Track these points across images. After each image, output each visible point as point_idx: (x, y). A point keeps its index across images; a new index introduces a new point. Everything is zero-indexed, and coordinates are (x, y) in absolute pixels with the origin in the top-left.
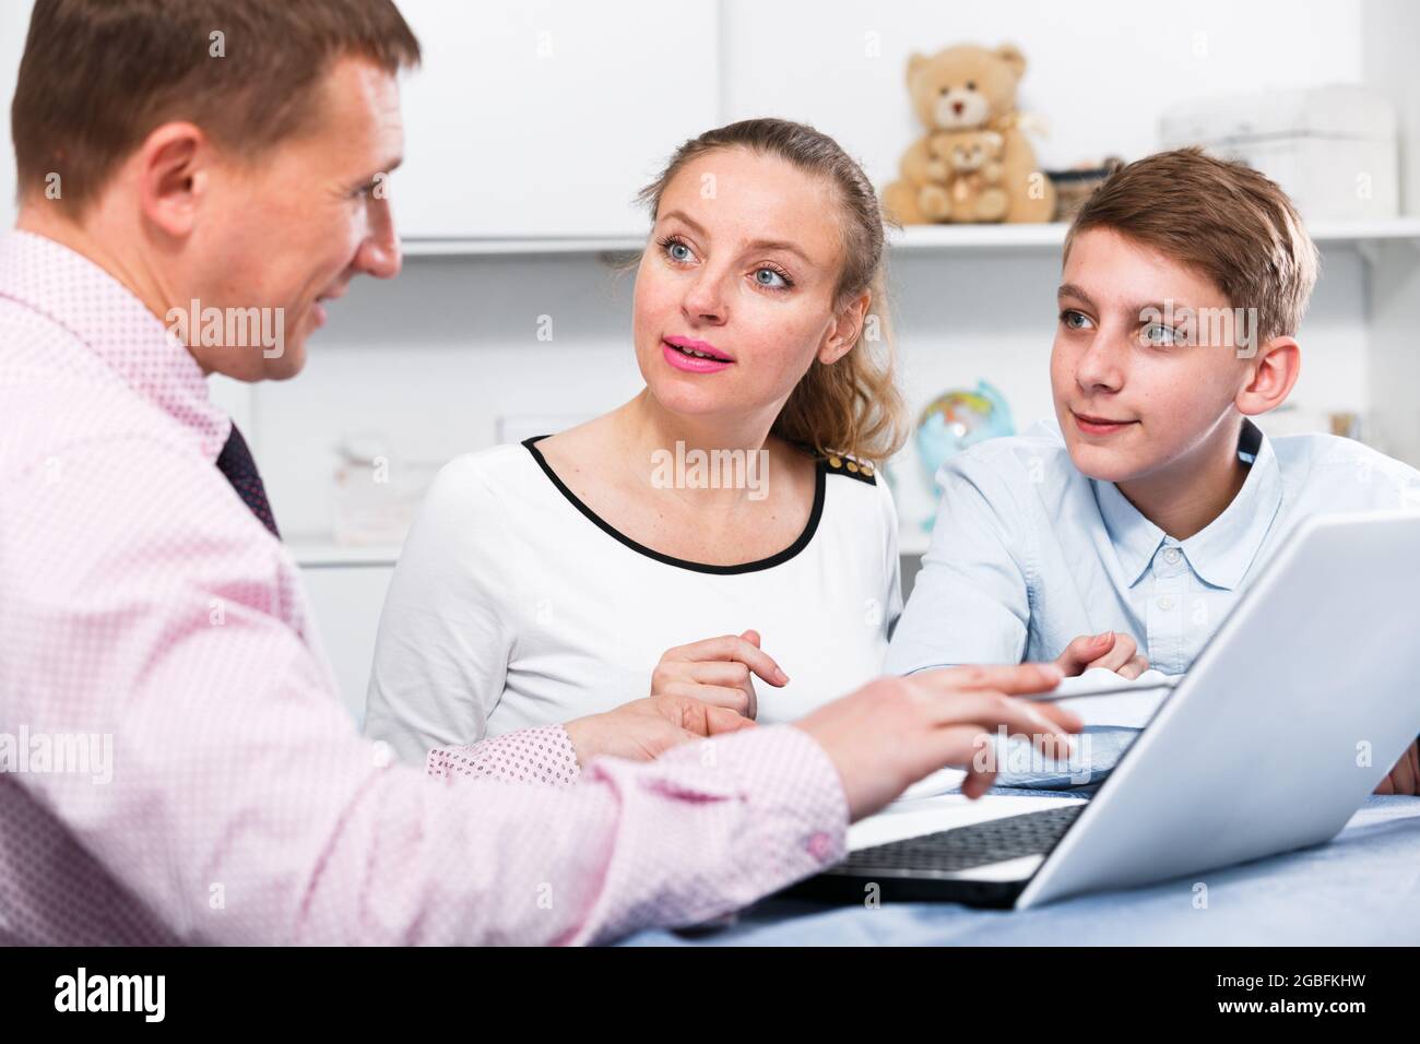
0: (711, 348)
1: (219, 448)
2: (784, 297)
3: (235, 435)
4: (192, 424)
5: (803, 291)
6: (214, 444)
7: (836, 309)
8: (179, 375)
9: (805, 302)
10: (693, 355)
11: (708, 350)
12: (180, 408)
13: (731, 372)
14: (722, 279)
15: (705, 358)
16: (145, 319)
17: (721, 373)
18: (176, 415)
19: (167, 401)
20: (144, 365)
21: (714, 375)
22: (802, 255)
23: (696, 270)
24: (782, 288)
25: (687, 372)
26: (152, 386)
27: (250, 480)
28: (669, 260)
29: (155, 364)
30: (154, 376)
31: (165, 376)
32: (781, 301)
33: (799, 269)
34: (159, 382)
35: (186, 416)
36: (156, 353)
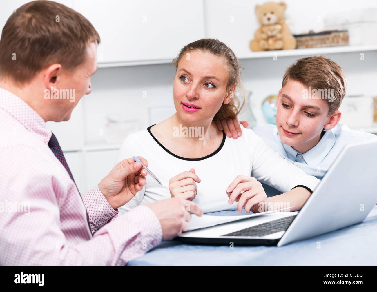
0: (195, 105)
1: (49, 140)
2: (213, 90)
3: (53, 136)
4: (41, 134)
5: (218, 88)
6: (47, 139)
7: (227, 91)
8: (37, 122)
9: (219, 91)
10: (190, 107)
11: (194, 106)
12: (38, 130)
13: (200, 111)
14: (197, 88)
15: (193, 108)
16: (28, 108)
17: (197, 112)
18: (37, 132)
19: (34, 129)
20: (28, 120)
21: (196, 112)
22: (217, 79)
23: (189, 84)
24: (213, 88)
25: (189, 112)
26: (30, 125)
27: (57, 147)
28: (182, 82)
29: (31, 120)
30: (31, 123)
31: (33, 123)
32: (213, 91)
33: (217, 83)
34: (32, 124)
35: (39, 132)
36: (31, 117)
